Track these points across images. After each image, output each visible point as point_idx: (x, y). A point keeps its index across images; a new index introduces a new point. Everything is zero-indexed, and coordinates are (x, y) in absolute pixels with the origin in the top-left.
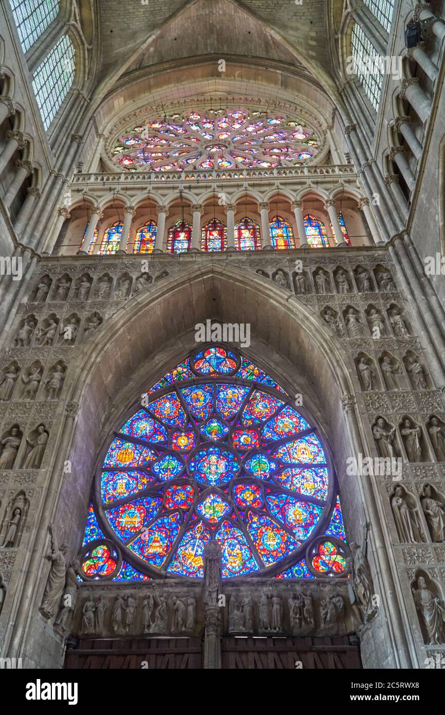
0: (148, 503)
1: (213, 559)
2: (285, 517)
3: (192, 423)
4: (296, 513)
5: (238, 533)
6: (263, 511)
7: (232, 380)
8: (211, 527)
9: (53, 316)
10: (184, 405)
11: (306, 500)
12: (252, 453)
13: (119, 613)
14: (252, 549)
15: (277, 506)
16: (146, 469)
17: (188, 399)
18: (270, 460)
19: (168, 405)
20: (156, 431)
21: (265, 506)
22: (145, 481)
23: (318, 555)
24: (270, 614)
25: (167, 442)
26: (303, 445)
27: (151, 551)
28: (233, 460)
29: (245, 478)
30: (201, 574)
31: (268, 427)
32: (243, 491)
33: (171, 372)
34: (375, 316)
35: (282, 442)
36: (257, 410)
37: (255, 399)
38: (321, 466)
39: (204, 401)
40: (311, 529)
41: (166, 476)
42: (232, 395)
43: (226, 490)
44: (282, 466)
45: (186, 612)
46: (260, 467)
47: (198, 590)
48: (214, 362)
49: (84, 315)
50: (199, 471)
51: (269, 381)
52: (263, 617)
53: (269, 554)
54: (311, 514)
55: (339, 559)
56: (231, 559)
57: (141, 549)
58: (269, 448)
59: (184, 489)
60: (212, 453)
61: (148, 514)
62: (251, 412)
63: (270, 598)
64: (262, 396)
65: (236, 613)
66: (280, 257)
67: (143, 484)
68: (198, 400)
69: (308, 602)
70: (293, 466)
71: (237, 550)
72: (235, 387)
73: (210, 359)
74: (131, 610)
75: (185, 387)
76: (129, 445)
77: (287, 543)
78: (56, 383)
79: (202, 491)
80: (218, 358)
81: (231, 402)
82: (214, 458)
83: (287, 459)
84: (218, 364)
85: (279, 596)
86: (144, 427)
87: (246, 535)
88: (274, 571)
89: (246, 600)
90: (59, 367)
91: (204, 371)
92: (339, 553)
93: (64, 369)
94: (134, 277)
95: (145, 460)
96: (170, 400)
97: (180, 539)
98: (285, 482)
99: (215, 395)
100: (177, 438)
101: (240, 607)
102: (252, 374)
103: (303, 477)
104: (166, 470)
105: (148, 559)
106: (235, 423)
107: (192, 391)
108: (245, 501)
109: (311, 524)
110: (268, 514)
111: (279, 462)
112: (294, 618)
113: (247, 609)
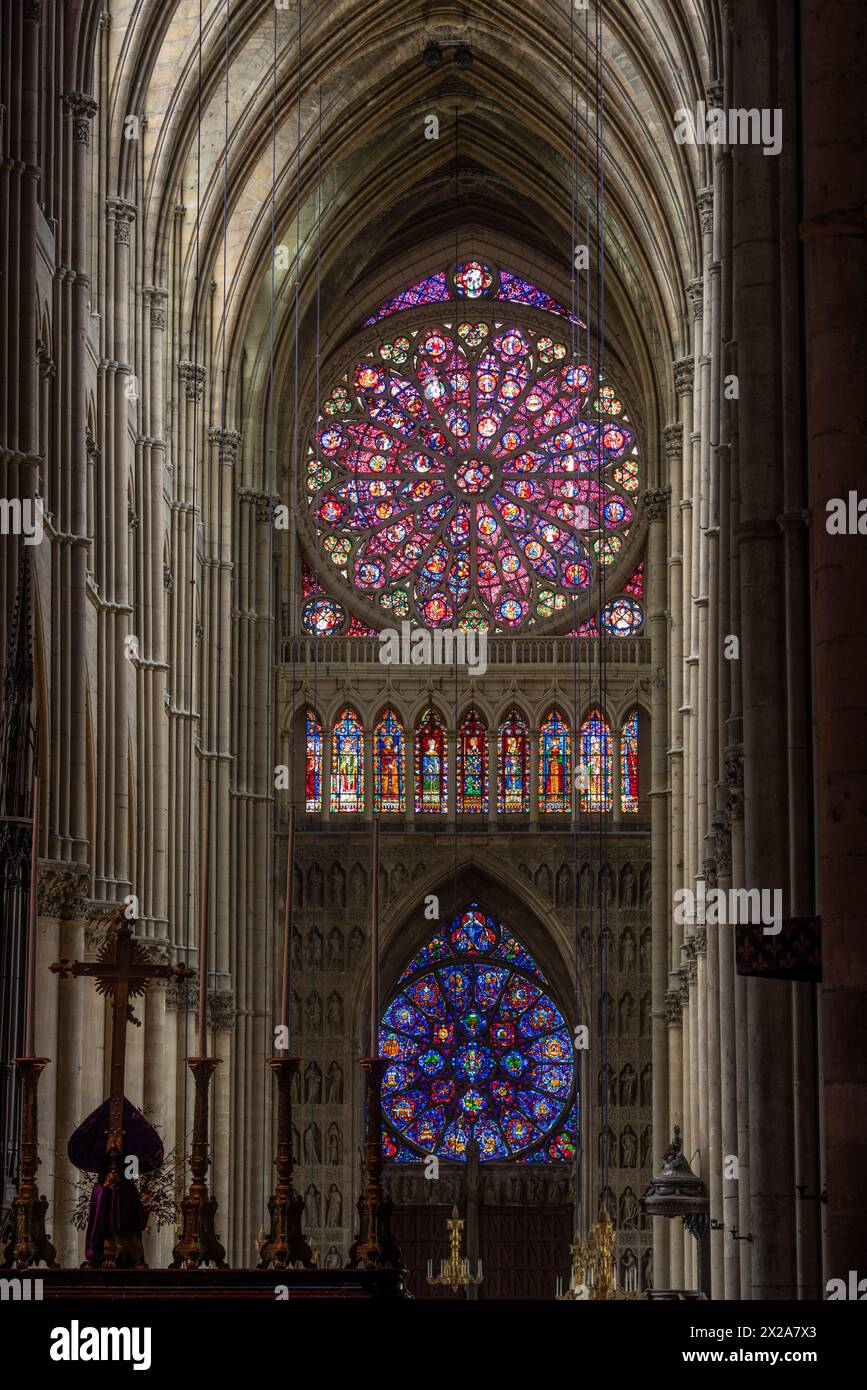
0: (418, 1096)
1: (474, 1147)
2: (532, 1111)
3: (452, 1014)
4: (541, 1108)
5: (493, 1124)
6: (513, 1106)
7: (492, 959)
8: (471, 1119)
9: (315, 930)
10: (444, 991)
11: (549, 1096)
12: (507, 1051)
13: (406, 1190)
14: (504, 1138)
15: (526, 1101)
16: (411, 1063)
17: (447, 984)
18: (524, 1058)
19: (426, 989)
20: (417, 1022)
21: (517, 1101)
22: (412, 1074)
23: (555, 1144)
24: (513, 1193)
25: (430, 1036)
26: (554, 1042)
27: (423, 1137)
28: (490, 1056)
29: (500, 1074)
30: (464, 1158)
31: (524, 1020)
32: (498, 1087)
33: (427, 946)
34: (628, 942)
35: (536, 1039)
36: (515, 1000)
37: (513, 985)
38: (568, 1064)
39: (463, 986)
40: (553, 1122)
41: (430, 1071)
42: (489, 978)
43: (483, 1088)
44: (533, 1064)
45: (454, 1190)
46: (514, 1063)
47: (461, 1173)
48: (472, 933)
49: (346, 929)
50: (459, 1066)
51: (529, 962)
52: (509, 1194)
53: (516, 1142)
54: (554, 1108)
55: (571, 1147)
56: (486, 1146)
57: (415, 1136)
58: (522, 1045)
59: (447, 1084)
60: (471, 1048)
61: (417, 1106)
62: (508, 1002)
63: (514, 1180)
64: (521, 982)
65: (489, 1192)
66: (546, 844)
67: (410, 1077)
68: (455, 985)
69: (541, 1184)
70: (541, 1063)
71: (491, 1139)
72: (493, 970)
73: (468, 927)
74: (414, 1188)
75: (443, 968)
76: (392, 1035)
77: (531, 1133)
78: (336, 1016)
79: (463, 1086)
80: (476, 927)
81: (489, 988)
82: (472, 1053)
83: (538, 1057)
84: (477, 935)
85: (521, 1180)
86: (405, 1015)
87: (499, 1125)
88: (520, 1156)
89: (497, 1182)
90: (335, 997)
91: (461, 946)
92: (571, 1143)
93: (340, 1000)
94: (389, 871)
95: (409, 1053)
96: (429, 983)
97: (445, 1130)
98: (535, 1080)
99: (473, 979)
100: (438, 1031)
101: (492, 1186)
102: (512, 952)
103: (551, 1075)
104: (430, 1064)
105: (421, 1144)
106: (493, 1015)
107: (449, 972)
108: (499, 1096)
109: (553, 1117)
110: (519, 1109)
111: (531, 1060)
112: (530, 1196)
113: (497, 1189)
